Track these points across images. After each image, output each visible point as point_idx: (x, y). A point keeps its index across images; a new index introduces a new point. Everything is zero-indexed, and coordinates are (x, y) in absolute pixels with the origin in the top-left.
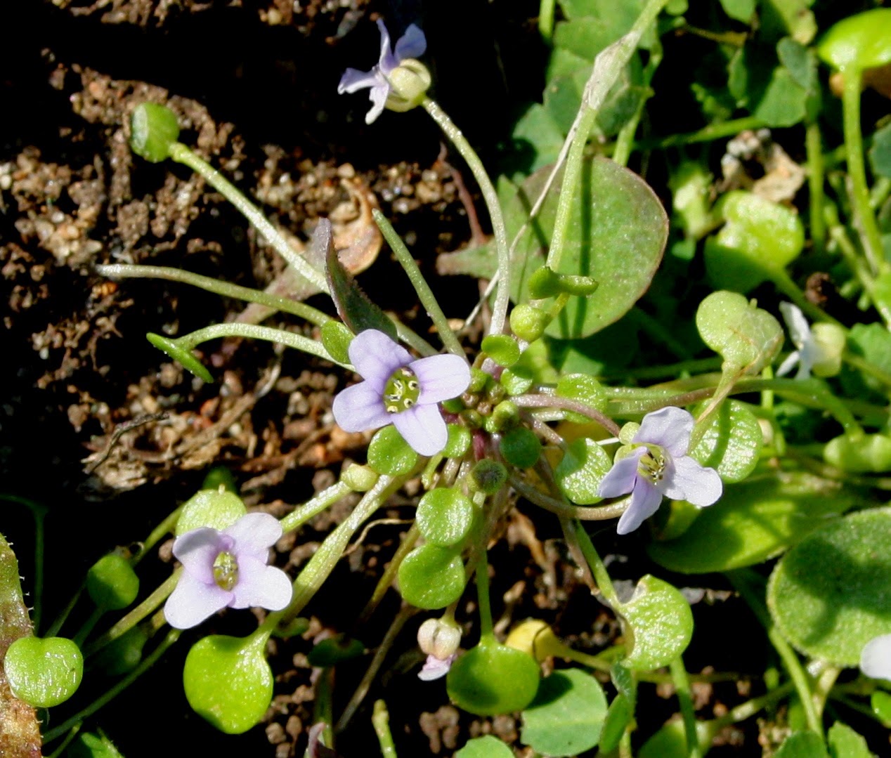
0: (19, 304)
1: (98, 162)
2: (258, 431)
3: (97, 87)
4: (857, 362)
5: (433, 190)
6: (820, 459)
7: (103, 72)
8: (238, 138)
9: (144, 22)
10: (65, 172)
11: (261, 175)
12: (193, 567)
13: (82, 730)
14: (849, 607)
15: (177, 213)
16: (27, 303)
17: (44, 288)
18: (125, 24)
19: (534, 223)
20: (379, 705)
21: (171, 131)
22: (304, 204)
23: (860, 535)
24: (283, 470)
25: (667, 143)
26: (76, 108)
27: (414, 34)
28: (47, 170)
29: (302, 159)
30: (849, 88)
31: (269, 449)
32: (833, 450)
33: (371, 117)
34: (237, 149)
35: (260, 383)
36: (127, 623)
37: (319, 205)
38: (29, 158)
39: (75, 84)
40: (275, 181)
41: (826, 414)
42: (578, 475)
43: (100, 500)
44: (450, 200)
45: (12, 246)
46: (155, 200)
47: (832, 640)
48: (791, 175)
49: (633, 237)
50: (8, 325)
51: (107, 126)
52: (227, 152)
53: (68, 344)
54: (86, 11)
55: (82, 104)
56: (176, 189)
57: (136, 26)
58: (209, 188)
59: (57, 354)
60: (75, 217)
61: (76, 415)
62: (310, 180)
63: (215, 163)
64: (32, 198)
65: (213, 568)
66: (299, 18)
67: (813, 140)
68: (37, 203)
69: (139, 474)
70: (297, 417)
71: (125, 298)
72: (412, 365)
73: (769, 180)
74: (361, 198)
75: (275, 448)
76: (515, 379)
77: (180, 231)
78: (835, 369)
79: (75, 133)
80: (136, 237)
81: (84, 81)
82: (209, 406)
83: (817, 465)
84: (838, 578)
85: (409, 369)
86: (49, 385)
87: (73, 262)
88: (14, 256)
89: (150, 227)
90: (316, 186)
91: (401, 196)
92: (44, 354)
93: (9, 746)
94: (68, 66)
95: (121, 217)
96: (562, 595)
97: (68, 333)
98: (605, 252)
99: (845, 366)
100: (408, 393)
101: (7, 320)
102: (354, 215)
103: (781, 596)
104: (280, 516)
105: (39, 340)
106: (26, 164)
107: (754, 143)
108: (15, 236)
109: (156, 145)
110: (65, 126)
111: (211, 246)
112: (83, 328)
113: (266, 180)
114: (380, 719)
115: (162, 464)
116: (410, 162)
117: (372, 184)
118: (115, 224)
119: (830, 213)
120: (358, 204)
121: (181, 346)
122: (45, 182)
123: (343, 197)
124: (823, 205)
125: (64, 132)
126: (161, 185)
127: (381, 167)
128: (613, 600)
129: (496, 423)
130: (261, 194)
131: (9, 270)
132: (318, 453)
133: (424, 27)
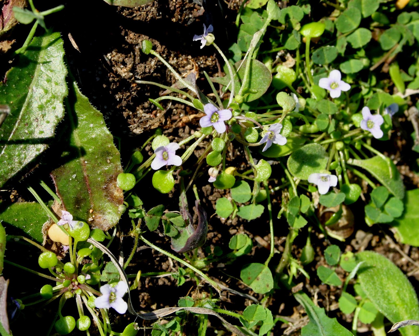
0: (113, 87)
1: (132, 54)
2: (166, 119)
3: (132, 35)
4: (308, 107)
5: (210, 62)
6: (298, 130)
7: (133, 32)
8: (166, 49)
9: (143, 20)
10: (123, 55)
11: (170, 58)
12: (158, 155)
13: (132, 194)
14: (306, 165)
15: (151, 67)
16: (114, 87)
17: (118, 83)
18: (139, 20)
19: (237, 74)
20: (194, 185)
21: (151, 47)
22: (179, 65)
23: (309, 149)
24: (173, 128)
25: (264, 52)
26: (126, 39)
27: (211, 27)
28: (119, 55)
29: (179, 54)
30: (307, 41)
31: (168, 123)
32: (301, 128)
33: (201, 47)
34: (166, 52)
35: (167, 107)
36: (141, 167)
37: (183, 65)
38: (115, 52)
39: (126, 34)
40: (173, 59)
41: (299, 119)
42: (250, 136)
43: (132, 136)
44: (214, 65)
45: (111, 73)
46: (146, 64)
47: (301, 173)
48: (292, 61)
49: (263, 79)
50: (111, 93)
51: (134, 45)
52: (163, 53)
53: (124, 97)
54: (130, 17)
55: (128, 39)
56: (151, 61)
57: (142, 21)
58: (159, 61)
59: (121, 100)
60: (126, 67)
61: (125, 114)
62: (181, 59)
63: (161, 55)
64: (116, 62)
65: (163, 155)
66: (180, 20)
67: (298, 53)
68: (117, 62)
69: (142, 130)
70: (174, 115)
71: (138, 87)
72: (218, 112)
73: (287, 62)
74: (194, 64)
75: (170, 122)
76: (236, 112)
77: (152, 71)
78: (303, 109)
79: (126, 46)
80: (142, 72)
81: (129, 34)
82: (154, 112)
83: (297, 131)
84: (303, 159)
85: (217, 113)
86: (120, 107)
87: (125, 77)
88: (111, 76)
89: (145, 70)
90: (182, 60)
91: (202, 63)
92: (118, 100)
93: (115, 198)
94: (125, 30)
95: (137, 67)
96: (234, 158)
97: (124, 95)
98: (256, 82)
99: (305, 108)
100: (217, 118)
101: (110, 91)
102: (192, 68)
103: (290, 163)
104: (178, 142)
105: (117, 96)
106: (114, 53)
107: (283, 53)
108: (112, 71)
109: (147, 50)
110: (124, 44)
111: (158, 75)
112: (128, 94)
113: (171, 59)
114: (195, 189)
115: (147, 128)
116: (205, 56)
117: (196, 61)
118: (136, 69)
119: (300, 70)
120: (193, 66)
121: (156, 101)
122: (119, 58)
123: (189, 63)
124: (299, 68)
125: (123, 46)
126: (148, 60)
127: (199, 57)
128: (253, 164)
129: (231, 123)
130: (170, 62)
131: (111, 79)
132: (180, 124)
133: (213, 25)
